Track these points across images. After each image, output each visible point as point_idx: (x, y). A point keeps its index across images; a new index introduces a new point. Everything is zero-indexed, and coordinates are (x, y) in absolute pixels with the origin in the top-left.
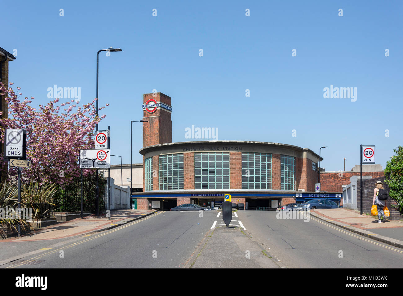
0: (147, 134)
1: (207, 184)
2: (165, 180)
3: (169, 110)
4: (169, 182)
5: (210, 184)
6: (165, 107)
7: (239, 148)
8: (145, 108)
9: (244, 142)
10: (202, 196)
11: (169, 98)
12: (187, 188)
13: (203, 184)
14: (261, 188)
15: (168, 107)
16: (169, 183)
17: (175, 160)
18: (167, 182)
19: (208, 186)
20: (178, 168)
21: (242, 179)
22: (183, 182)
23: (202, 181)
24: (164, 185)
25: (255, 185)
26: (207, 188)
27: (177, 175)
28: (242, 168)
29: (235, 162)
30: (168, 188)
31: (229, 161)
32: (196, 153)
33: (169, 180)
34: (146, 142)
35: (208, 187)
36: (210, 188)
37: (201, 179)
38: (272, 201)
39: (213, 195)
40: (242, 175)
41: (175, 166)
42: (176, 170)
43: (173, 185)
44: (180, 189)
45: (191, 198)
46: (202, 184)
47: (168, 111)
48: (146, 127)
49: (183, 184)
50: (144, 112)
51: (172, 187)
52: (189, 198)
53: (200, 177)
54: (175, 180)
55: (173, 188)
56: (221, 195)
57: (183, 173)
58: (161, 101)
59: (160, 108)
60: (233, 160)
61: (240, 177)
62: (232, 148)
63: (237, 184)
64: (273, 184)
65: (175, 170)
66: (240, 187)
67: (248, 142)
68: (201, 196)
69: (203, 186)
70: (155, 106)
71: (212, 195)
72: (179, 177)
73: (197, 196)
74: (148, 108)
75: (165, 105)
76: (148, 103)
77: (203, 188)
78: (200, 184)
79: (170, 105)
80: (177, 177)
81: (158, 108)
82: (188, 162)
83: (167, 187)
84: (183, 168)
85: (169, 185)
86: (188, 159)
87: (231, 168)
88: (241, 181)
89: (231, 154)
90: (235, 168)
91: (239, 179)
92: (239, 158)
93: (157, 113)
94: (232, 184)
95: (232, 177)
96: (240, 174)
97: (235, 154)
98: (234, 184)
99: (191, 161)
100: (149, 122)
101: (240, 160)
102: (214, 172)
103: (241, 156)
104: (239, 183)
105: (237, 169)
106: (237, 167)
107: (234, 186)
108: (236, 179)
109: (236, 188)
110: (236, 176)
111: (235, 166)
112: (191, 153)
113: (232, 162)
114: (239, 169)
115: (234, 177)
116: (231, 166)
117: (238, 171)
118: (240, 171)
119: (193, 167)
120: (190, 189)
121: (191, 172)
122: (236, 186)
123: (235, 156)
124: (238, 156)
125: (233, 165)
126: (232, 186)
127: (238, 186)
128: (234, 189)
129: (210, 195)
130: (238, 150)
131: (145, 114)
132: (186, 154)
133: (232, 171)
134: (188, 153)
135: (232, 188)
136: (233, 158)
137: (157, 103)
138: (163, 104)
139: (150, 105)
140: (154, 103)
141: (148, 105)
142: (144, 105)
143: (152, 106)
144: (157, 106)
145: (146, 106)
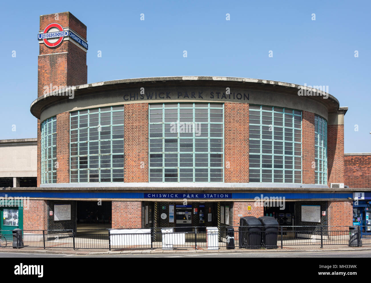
1: (176, 170)
2: (84, 162)
3: (83, 47)
4: (91, 166)
5: (181, 170)
6: (76, 38)
7: (244, 95)
9: (256, 81)
10: (170, 198)
11: (84, 27)
12: (130, 178)
13: (166, 170)
14: (284, 181)
15: (81, 41)
16: (92, 169)
17: (105, 120)
18: (86, 167)
19: (179, 175)
20: (112, 137)
21: (250, 161)
22: (122, 166)
23: (164, 165)
24: (81, 172)
25: (273, 174)
26: (176, 180)
27: (109, 152)
28: (250, 139)
29: (237, 125)
30: (89, 178)
31: (223, 123)
32: (151, 104)
33: (91, 162)
35: (179, 177)
36: (182, 180)
37: (164, 160)
38: (303, 208)
39: (195, 196)
40: (250, 154)
41: (105, 133)
42: (107, 140)
43: (100, 171)
44: (115, 180)
45: (143, 202)
46: (164, 171)
47: (81, 48)
48: (43, 71)
49: (122, 171)
50: (40, 47)
51: (97, 176)
52: (140, 203)
53: (161, 156)
54: (105, 163)
55: (100, 178)
56: (211, 196)
57: (122, 146)
58: (70, 26)
59: (68, 39)
61: (247, 157)
63: (240, 171)
64: (305, 172)
65: (105, 140)
66: (247, 178)
67: (265, 82)
68: (167, 198)
69: (166, 175)
70: (60, 36)
71: (192, 196)
72: (114, 157)
73: (159, 198)
74: (48, 39)
75: (77, 37)
76: (47, 31)
77: (166, 180)
78: (161, 171)
79: (85, 38)
80: (109, 157)
81: (65, 39)
82: (134, 124)
83: (86, 176)
84: (121, 137)
85: (91, 171)
86: (135, 116)
87: (227, 138)
88: (247, 165)
89: (228, 107)
90: (236, 137)
91: (244, 161)
92: (243, 117)
93: (64, 47)
94: (229, 171)
95: (229, 158)
96: (246, 151)
97: (237, 109)
98: (233, 171)
99: (141, 121)
100: (49, 64)
101: (245, 121)
102: (191, 145)
103: (247, 112)
104: (243, 169)
105: (240, 140)
106: (239, 136)
107: (233, 177)
108: (238, 160)
109: (238, 179)
110: (238, 155)
111: (235, 133)
112: (140, 103)
113: (230, 125)
114: (244, 139)
115: (234, 156)
116: (228, 133)
117: (242, 144)
118: (246, 144)
119: (145, 134)
120: (138, 182)
121: (141, 145)
122: (237, 177)
123: (235, 111)
124: (241, 112)
125: (231, 130)
126: (229, 177)
127: (242, 177)
128: (232, 182)
129: (187, 196)
130: (242, 99)
131: (42, 50)
132: (130, 107)
133: (229, 144)
134: (134, 104)
135: (230, 179)
136: (231, 115)
137: (64, 31)
138: (73, 34)
139: (51, 34)
140: (59, 31)
141: (47, 34)
142: (41, 34)
143: (54, 36)
144: (63, 36)
145: (44, 35)
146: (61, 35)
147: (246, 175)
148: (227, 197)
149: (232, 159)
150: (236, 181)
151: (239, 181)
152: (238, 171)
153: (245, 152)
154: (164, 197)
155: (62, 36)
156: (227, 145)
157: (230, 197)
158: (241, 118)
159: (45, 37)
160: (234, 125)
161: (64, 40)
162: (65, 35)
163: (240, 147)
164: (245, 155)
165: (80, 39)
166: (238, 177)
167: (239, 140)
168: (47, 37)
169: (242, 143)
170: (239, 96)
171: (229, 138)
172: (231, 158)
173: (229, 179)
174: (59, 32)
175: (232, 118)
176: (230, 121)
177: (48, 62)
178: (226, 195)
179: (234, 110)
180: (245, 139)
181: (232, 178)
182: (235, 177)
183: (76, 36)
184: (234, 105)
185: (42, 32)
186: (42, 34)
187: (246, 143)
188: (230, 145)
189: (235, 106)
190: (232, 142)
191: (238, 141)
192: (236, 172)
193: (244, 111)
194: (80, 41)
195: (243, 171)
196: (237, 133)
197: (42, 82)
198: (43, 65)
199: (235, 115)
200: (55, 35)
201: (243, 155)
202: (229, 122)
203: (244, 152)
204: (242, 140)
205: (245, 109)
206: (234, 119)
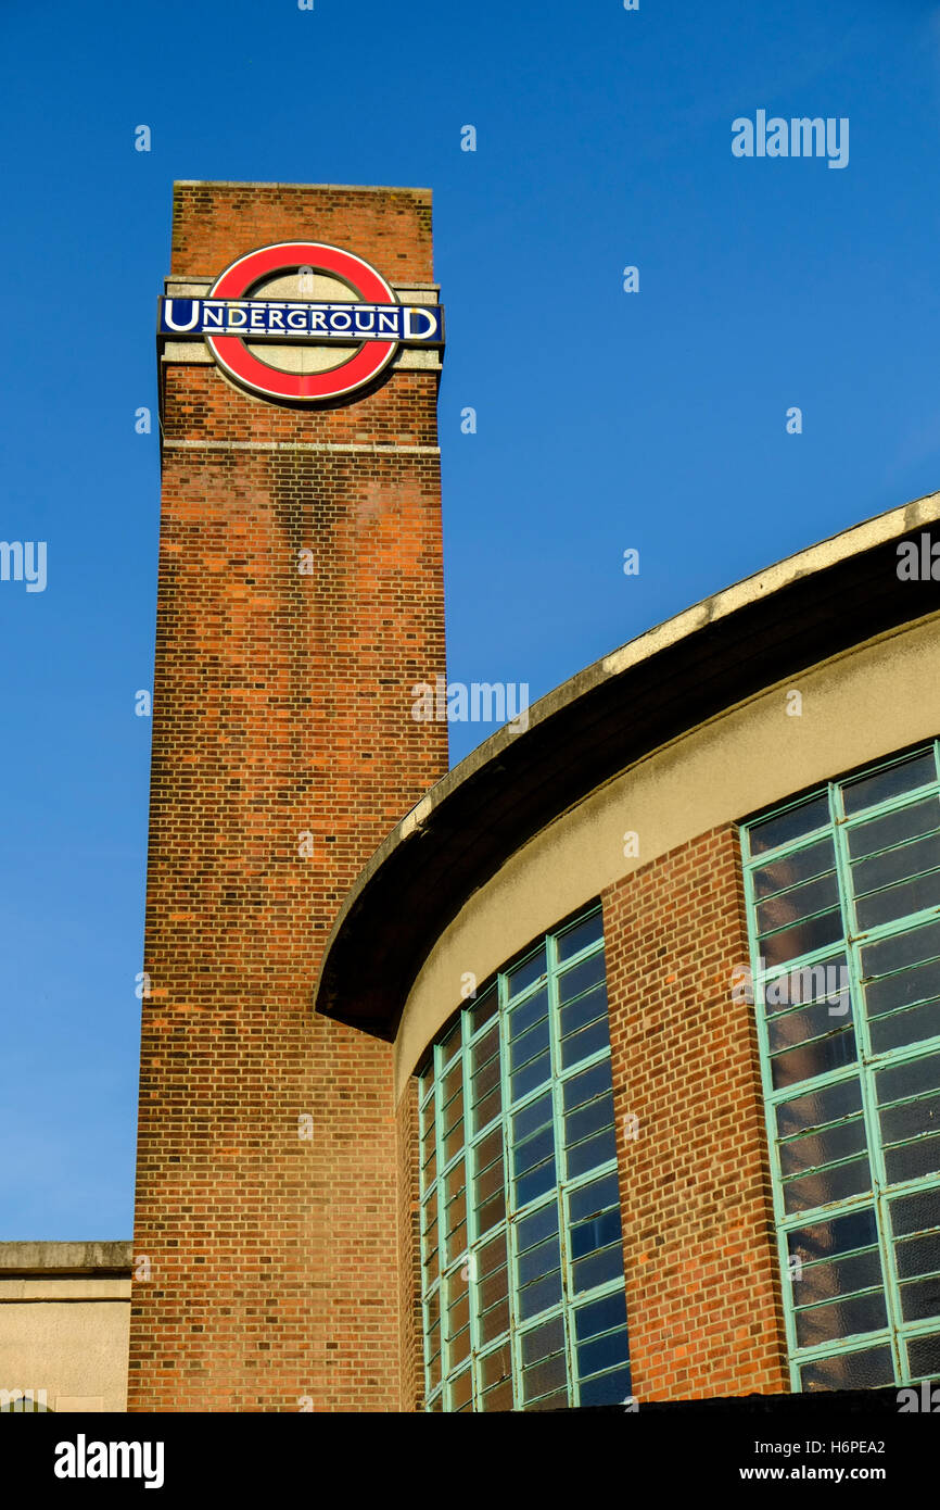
0: (231, 655)
8: (196, 337)
34: (215, 767)
48: (216, 563)
59: (430, 361)
70: (365, 334)
74: (251, 340)
76: (241, 289)
81: (410, 360)
93: (395, 415)
100: (271, 513)
137: (401, 307)
140: (354, 298)
141: (245, 305)
142: (191, 299)
143: (309, 327)
144: (396, 336)
145: (215, 310)
146: (376, 329)
155: (381, 335)
159: (225, 324)
161: (397, 365)
162: (408, 335)
168: (248, 325)
174: (357, 308)
177: (264, 497)
185: (200, 291)
186: (201, 300)
197: (197, 645)
198: (210, 513)
200: (315, 319)
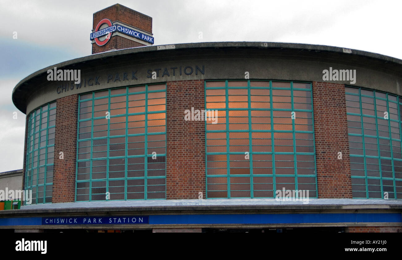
1: (104, 183)
5: (111, 183)
7: (197, 68)
8: (94, 39)
11: (146, 19)
13: (93, 184)
15: (141, 34)
16: (34, 186)
19: (107, 190)
21: (208, 165)
23: (91, 176)
25: (252, 183)
26: (104, 198)
32: (80, 95)
35: (107, 194)
36: (111, 198)
37: (91, 170)
40: (208, 154)
44: (46, 200)
46: (91, 185)
47: (142, 42)
49: (52, 187)
56: (119, 220)
57: (54, 154)
60: (177, 106)
62: (174, 69)
63: (191, 181)
66: (201, 191)
68: (65, 224)
69: (93, 191)
71: (95, 220)
75: (132, 30)
76: (98, 29)
77: (93, 198)
81: (114, 34)
82: (64, 124)
86: (65, 113)
87: (170, 133)
88: (201, 170)
89: (171, 88)
90: (183, 130)
91: (197, 164)
92: (195, 100)
94: (172, 182)
95: (172, 161)
96: (200, 150)
97: (184, 89)
98: (179, 181)
99: (70, 119)
101: (198, 105)
102: (123, 147)
103: (200, 92)
104: (196, 177)
105: (190, 134)
106: (189, 128)
107: (180, 190)
108: (186, 165)
109: (187, 194)
110: (186, 157)
111: (182, 124)
112: (70, 96)
113: (175, 113)
114: (197, 132)
115: (180, 159)
116: (171, 125)
117: (193, 140)
118: (199, 140)
119: (73, 136)
120: (64, 202)
121: (68, 151)
122: (185, 190)
123: (182, 93)
124: (191, 92)
125: (176, 121)
126: (172, 190)
127: (193, 189)
128: (178, 198)
129: (87, 220)
130: (192, 74)
131: (94, 50)
132: (61, 102)
133: (173, 141)
134: (64, 97)
135: (175, 194)
136: (176, 99)
137: (112, 26)
138: (125, 27)
139: (101, 32)
140: (108, 27)
141: (98, 32)
142: (93, 33)
146: (110, 31)
147: (200, 187)
148: (142, 221)
149: (178, 163)
150: (184, 196)
151: (188, 196)
152: (186, 181)
153: (199, 152)
154: (62, 222)
156: (170, 143)
157: (146, 221)
158: (191, 101)
159: (96, 36)
160: (180, 113)
161: (113, 36)
162: (113, 31)
163: (190, 144)
164: (198, 156)
165: (138, 33)
166: (187, 190)
167: (188, 134)
168: (98, 35)
169: (194, 138)
170: (188, 71)
171: (172, 133)
172: (176, 161)
173: (172, 194)
175: (178, 103)
176: (175, 107)
178: (140, 218)
179: (180, 91)
180: (199, 132)
181: (177, 192)
182: (182, 190)
183: (130, 29)
184: (180, 83)
187: (201, 138)
188: (175, 143)
189: (182, 85)
190: (177, 138)
191: (186, 136)
192: (184, 183)
193: (197, 90)
194: (138, 35)
195: (195, 181)
196: (185, 124)
199: (182, 98)
200: (104, 32)
201: (195, 156)
202: (173, 109)
203: (197, 152)
204: (193, 134)
205: (198, 88)
206: (181, 105)
